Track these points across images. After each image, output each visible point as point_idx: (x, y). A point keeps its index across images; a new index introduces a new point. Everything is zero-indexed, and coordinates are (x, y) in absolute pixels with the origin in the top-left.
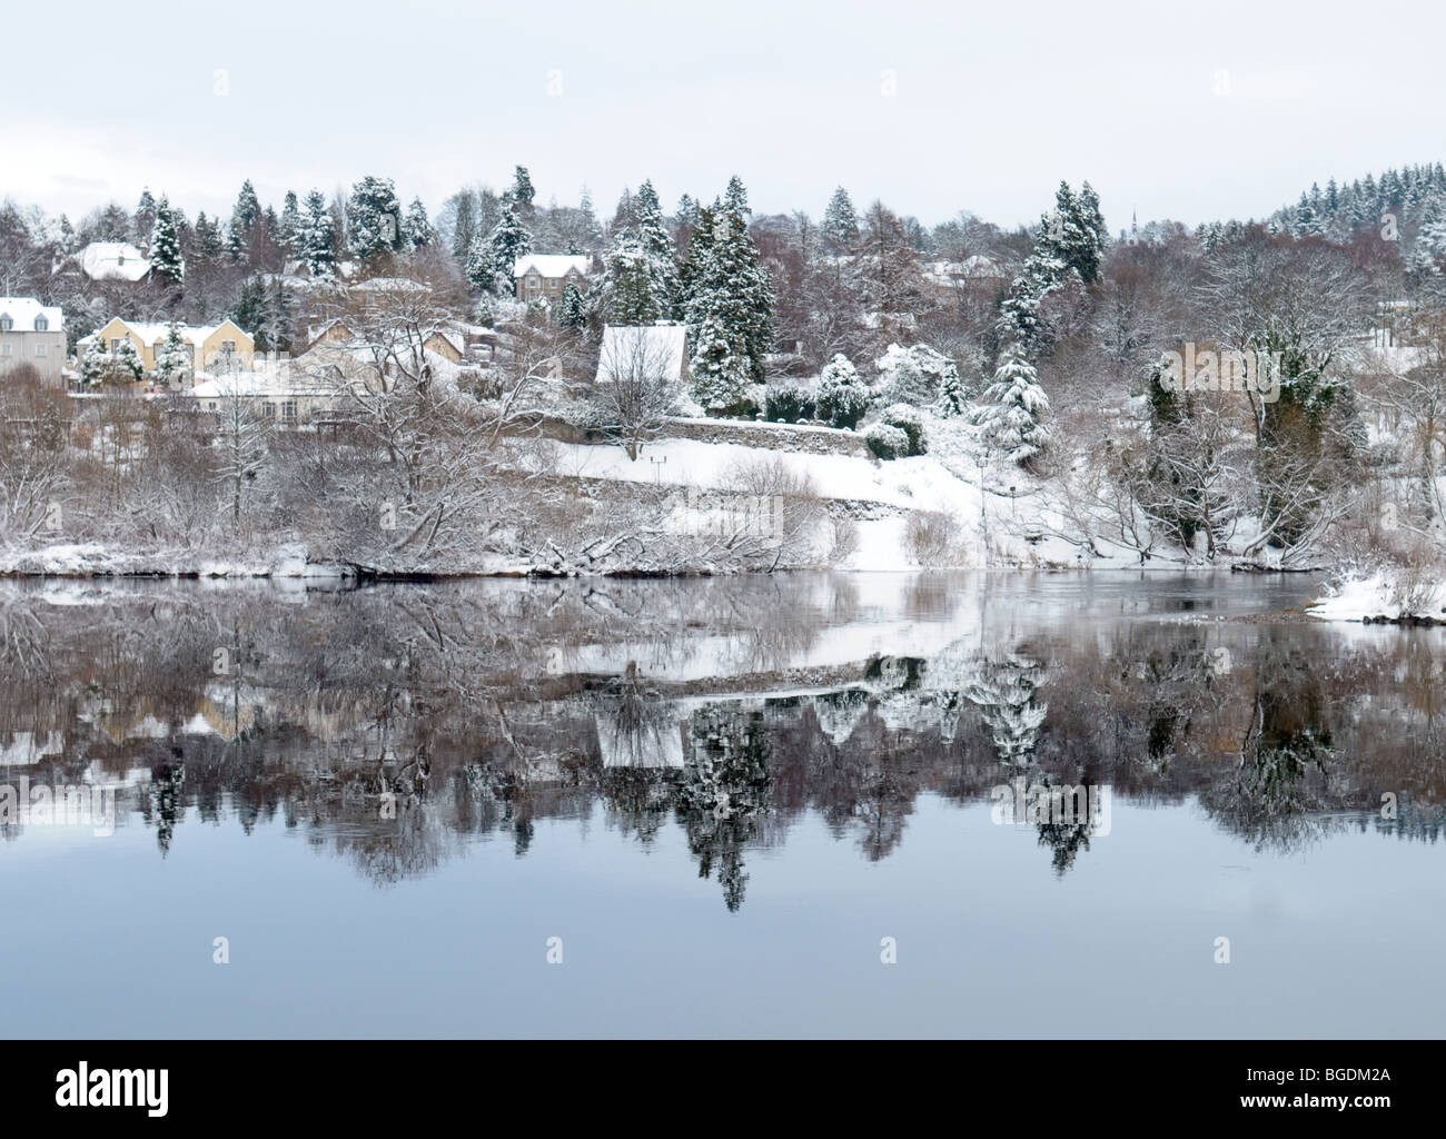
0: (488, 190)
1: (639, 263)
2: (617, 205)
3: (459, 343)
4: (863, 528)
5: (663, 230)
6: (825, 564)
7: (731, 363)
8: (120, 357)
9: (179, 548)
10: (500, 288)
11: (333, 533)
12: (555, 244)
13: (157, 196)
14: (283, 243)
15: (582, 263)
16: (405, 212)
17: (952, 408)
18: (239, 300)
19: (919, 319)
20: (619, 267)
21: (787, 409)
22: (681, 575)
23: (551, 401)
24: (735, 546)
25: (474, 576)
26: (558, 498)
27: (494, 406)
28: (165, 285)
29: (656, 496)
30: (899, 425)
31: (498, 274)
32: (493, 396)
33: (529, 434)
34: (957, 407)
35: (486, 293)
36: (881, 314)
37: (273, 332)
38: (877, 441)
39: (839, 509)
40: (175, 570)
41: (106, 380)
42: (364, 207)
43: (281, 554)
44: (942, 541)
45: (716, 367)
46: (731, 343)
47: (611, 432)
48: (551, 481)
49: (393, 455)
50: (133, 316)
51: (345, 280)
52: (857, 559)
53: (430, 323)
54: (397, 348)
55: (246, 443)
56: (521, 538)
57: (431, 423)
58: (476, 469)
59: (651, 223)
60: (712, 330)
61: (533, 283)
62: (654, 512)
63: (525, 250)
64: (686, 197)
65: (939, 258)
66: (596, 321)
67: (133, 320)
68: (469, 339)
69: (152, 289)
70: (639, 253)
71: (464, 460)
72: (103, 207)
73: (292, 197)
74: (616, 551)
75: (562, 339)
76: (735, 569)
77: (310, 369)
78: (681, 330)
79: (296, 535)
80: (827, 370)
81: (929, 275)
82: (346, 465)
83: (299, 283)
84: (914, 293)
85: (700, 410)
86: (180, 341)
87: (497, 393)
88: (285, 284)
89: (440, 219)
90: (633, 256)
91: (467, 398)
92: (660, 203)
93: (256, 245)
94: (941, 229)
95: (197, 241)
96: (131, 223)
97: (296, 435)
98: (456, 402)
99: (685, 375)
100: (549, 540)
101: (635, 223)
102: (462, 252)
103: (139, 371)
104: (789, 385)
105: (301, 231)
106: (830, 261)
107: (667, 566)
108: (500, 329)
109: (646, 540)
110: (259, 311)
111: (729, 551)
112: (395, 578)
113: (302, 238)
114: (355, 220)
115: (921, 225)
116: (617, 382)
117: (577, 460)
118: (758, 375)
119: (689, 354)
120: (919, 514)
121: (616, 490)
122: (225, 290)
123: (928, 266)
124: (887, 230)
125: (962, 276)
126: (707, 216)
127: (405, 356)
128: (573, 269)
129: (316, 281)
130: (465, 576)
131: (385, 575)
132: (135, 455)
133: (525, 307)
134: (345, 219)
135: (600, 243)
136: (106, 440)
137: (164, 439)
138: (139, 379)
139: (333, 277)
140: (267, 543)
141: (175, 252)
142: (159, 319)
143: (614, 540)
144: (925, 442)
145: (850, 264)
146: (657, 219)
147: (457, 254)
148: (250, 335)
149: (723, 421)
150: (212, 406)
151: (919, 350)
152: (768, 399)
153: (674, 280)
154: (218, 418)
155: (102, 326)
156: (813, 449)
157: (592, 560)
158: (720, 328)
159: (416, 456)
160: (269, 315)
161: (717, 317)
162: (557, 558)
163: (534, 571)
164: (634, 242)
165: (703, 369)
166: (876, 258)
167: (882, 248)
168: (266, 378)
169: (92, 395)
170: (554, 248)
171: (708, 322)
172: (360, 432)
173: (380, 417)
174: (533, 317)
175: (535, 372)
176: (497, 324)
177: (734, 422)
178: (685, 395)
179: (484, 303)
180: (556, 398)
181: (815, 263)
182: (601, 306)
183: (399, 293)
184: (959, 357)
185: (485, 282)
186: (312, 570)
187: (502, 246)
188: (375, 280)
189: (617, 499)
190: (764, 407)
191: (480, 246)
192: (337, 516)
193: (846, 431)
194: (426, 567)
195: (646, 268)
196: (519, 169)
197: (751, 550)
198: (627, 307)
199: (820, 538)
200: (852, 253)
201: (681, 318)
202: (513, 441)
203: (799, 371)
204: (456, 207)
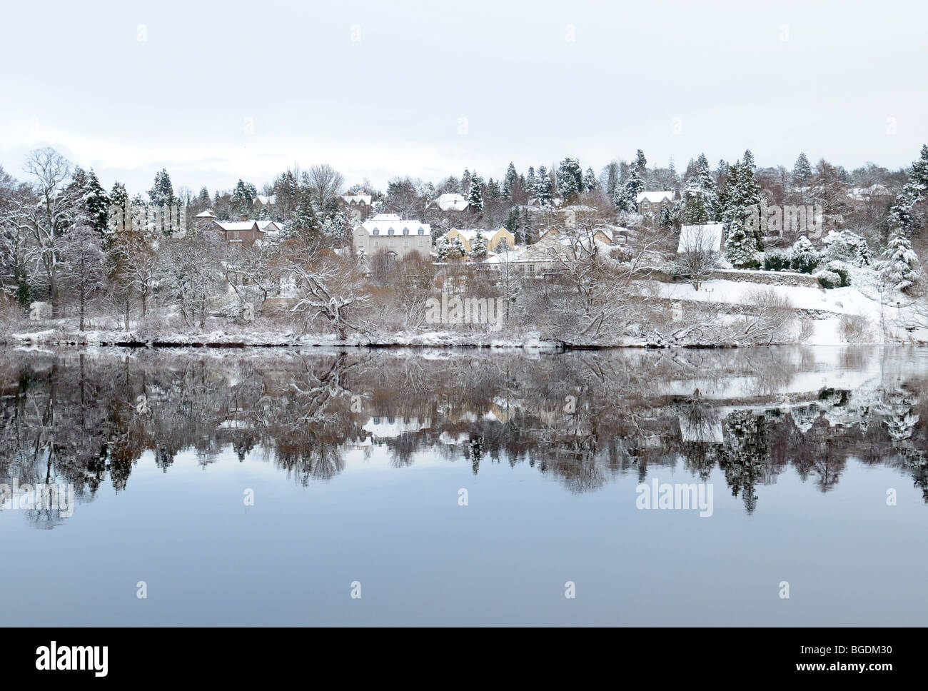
0: (624, 162)
1: (699, 194)
2: (687, 166)
3: (610, 236)
4: (816, 323)
5: (710, 177)
6: (797, 341)
7: (746, 242)
8: (455, 246)
9: (482, 334)
10: (630, 209)
11: (552, 326)
12: (657, 186)
13: (471, 172)
14: (527, 191)
15: (670, 195)
16: (584, 174)
17: (864, 262)
18: (508, 218)
19: (845, 217)
20: (688, 196)
21: (775, 264)
22: (722, 347)
23: (655, 262)
24: (749, 332)
25: (619, 347)
26: (659, 309)
27: (627, 265)
28: (475, 212)
29: (711, 308)
30: (835, 271)
31: (629, 202)
32: (627, 260)
33: (644, 279)
34: (867, 262)
35: (623, 211)
36: (825, 215)
37: (523, 232)
38: (823, 279)
39: (803, 314)
40: (480, 344)
41: (449, 256)
42: (565, 173)
43: (528, 337)
44: (859, 330)
45: (738, 244)
46: (746, 232)
47: (686, 277)
48: (656, 301)
49: (579, 289)
50: (460, 227)
51: (556, 207)
52: (813, 339)
53: (596, 227)
54: (581, 239)
55: (511, 285)
56: (641, 329)
57: (598, 274)
58: (620, 296)
59: (704, 174)
60: (736, 226)
61: (645, 205)
62: (708, 316)
63: (642, 190)
64: (722, 161)
65: (855, 186)
66: (677, 223)
67: (460, 229)
68: (615, 233)
69: (469, 214)
70: (699, 189)
71: (613, 291)
72: (448, 178)
73: (532, 169)
74: (689, 335)
75: (660, 232)
76: (749, 344)
77: (541, 250)
78: (720, 226)
79: (535, 327)
80: (796, 244)
81: (851, 195)
82: (558, 295)
83: (535, 209)
84: (842, 204)
85: (730, 265)
86: (481, 238)
87: (629, 259)
88: (528, 210)
89: (601, 176)
90: (695, 191)
91: (615, 262)
92: (709, 164)
93: (515, 192)
94: (856, 172)
95: (489, 191)
96: (460, 184)
97: (534, 280)
98: (609, 264)
99: (722, 248)
100: (655, 330)
101: (696, 174)
102: (611, 192)
103: (463, 252)
104: (776, 252)
105: (536, 185)
106: (797, 190)
107: (715, 343)
108: (630, 228)
109: (704, 330)
110: (517, 223)
111: (746, 335)
112: (581, 348)
113: (536, 188)
114: (561, 179)
115: (845, 170)
116: (688, 252)
117: (668, 291)
118: (760, 247)
119: (725, 238)
120: (847, 316)
121: (688, 305)
122: (501, 213)
123: (850, 190)
124: (828, 174)
125: (868, 195)
126: (733, 170)
127: (585, 242)
128: (666, 198)
129: (543, 208)
130: (614, 347)
131: (576, 346)
132: (462, 291)
133: (642, 217)
134: (556, 178)
135: (679, 184)
136: (449, 284)
137: (475, 284)
138: (463, 256)
139: (550, 206)
140: (521, 331)
141: (479, 197)
142: (472, 228)
143: (688, 330)
144: (849, 280)
145: (808, 191)
146: (707, 172)
147: (609, 193)
148: (513, 234)
149: (742, 271)
150: (496, 267)
151: (845, 233)
152: (766, 260)
153: (717, 202)
154: (498, 272)
155: (447, 232)
156: (789, 284)
157: (677, 339)
158: (740, 225)
159: (590, 290)
160: (521, 224)
161: (739, 219)
162: (659, 338)
163: (648, 345)
164: (696, 184)
165: (732, 245)
166: (822, 187)
167: (825, 182)
168: (519, 254)
169: (443, 264)
170: (656, 188)
171: (734, 222)
172: (565, 278)
173: (573, 272)
174: (646, 222)
175: (647, 249)
176: (628, 226)
177: (748, 271)
178: (723, 258)
179: (622, 216)
180: (658, 261)
181: (789, 191)
182: (680, 216)
183: (583, 213)
184: (868, 236)
185: (622, 206)
186: (542, 344)
187: (630, 188)
188: (572, 207)
189: (688, 309)
190: (763, 264)
191: (620, 189)
192: (553, 318)
193: (807, 275)
194: (596, 343)
195: (702, 196)
196: (639, 151)
197: (758, 334)
198: (693, 216)
199: (794, 329)
200: (809, 185)
201: (720, 220)
202: (637, 282)
203: (781, 245)
204: (608, 170)
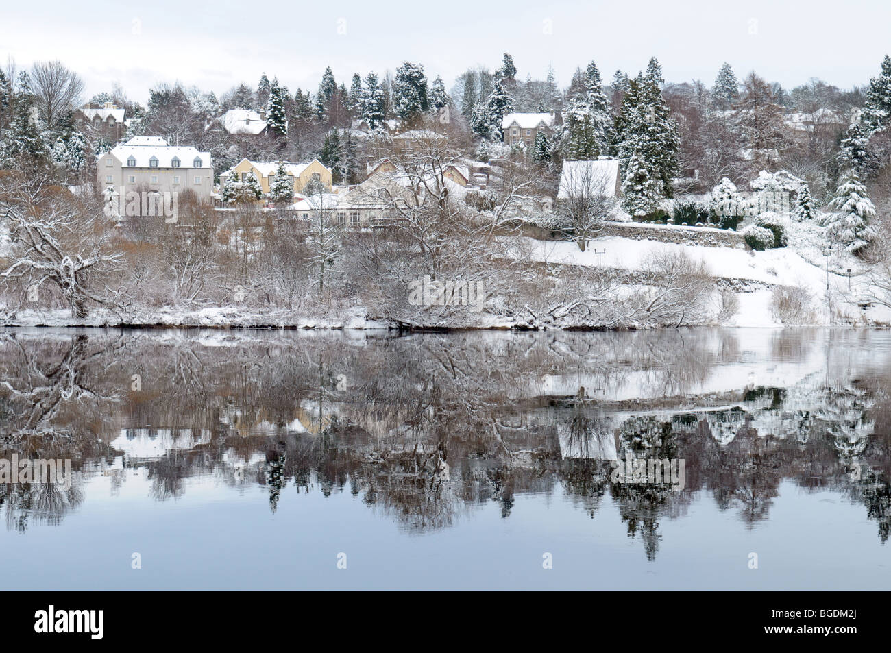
0: (485, 70)
1: (587, 117)
2: (572, 79)
3: (466, 174)
4: (742, 297)
5: (603, 95)
6: (715, 322)
7: (650, 185)
8: (247, 184)
9: (284, 310)
10: (493, 136)
11: (383, 300)
12: (530, 106)
13: (271, 79)
14: (351, 108)
15: (548, 118)
16: (430, 86)
17: (805, 215)
18: (323, 146)
19: (781, 153)
20: (573, 120)
21: (688, 216)
22: (615, 329)
23: (527, 212)
24: (652, 310)
25: (476, 329)
26: (531, 277)
27: (489, 215)
28: (276, 137)
29: (602, 276)
30: (767, 226)
31: (491, 126)
32: (488, 208)
33: (512, 234)
34: (808, 214)
35: (484, 139)
36: (754, 150)
37: (344, 166)
38: (752, 238)
39: (725, 285)
40: (282, 324)
41: (238, 199)
42: (404, 84)
43: (350, 314)
44: (798, 307)
45: (639, 187)
46: (650, 171)
47: (568, 232)
48: (527, 265)
49: (422, 248)
50: (255, 158)
51: (391, 132)
52: (737, 319)
53: (447, 161)
54: (426, 177)
55: (327, 241)
56: (507, 304)
57: (448, 227)
58: (478, 257)
59: (595, 91)
60: (637, 163)
61: (515, 132)
62: (597, 286)
63: (510, 111)
64: (619, 72)
65: (795, 110)
66: (558, 158)
67: (255, 160)
68: (472, 170)
69: (267, 139)
70: (587, 111)
71: (469, 251)
72: (237, 86)
73: (357, 77)
74: (571, 312)
75: (534, 170)
76: (653, 325)
77: (369, 192)
78: (615, 163)
79: (359, 301)
80: (717, 189)
81: (789, 123)
82: (392, 255)
83: (362, 134)
84: (778, 135)
85: (628, 217)
86: (285, 174)
87: (491, 206)
88: (352, 136)
89: (453, 90)
90: (582, 113)
91: (472, 210)
92: (601, 77)
93: (334, 110)
94: (796, 91)
95: (296, 107)
96: (254, 96)
97: (360, 235)
98: (464, 213)
99: (618, 193)
100: (526, 305)
101: (584, 90)
102: (467, 112)
103: (259, 193)
104: (690, 199)
105: (363, 100)
106: (719, 114)
107: (606, 323)
108: (493, 163)
109: (591, 305)
110: (335, 153)
111: (649, 313)
112: (424, 330)
113: (363, 105)
114: (398, 92)
115: (783, 88)
116: (572, 198)
117: (545, 251)
118: (668, 193)
119: (621, 179)
120: (782, 288)
121: (571, 271)
122: (314, 139)
123: (788, 116)
124: (760, 92)
125: (812, 123)
126: (634, 85)
127: (431, 182)
128: (542, 122)
129: (372, 133)
130: (470, 329)
131: (417, 328)
132: (257, 248)
133: (510, 148)
134: (391, 90)
135: (560, 104)
136: (239, 238)
137: (276, 238)
138: (259, 199)
139: (383, 130)
140: (340, 307)
141: (282, 115)
142: (271, 159)
143: (570, 305)
144: (786, 238)
145: (733, 116)
146: (599, 88)
147: (464, 113)
148: (330, 169)
149: (644, 225)
150: (305, 216)
151: (781, 174)
152: (676, 210)
153: (611, 129)
154: (309, 223)
155: (236, 164)
156: (707, 244)
157: (555, 318)
158: (642, 161)
159: (438, 249)
160: (342, 156)
161: (640, 153)
162: (532, 317)
163: (516, 326)
164: (583, 103)
165: (630, 189)
166: (751, 112)
167: (755, 104)
168: (339, 199)
169: (230, 210)
170: (529, 109)
171: (634, 157)
172: (402, 233)
173: (414, 223)
174: (514, 155)
175: (517, 192)
176: (491, 160)
177: (652, 225)
178: (618, 207)
179: (482, 146)
180: (531, 210)
181: (708, 116)
182: (561, 147)
183: (427, 140)
184: (810, 179)
185: (483, 132)
186: (370, 324)
187: (494, 108)
188: (412, 132)
189: (571, 277)
190: (672, 215)
191: (480, 108)
192: (385, 288)
193: (730, 231)
194: (444, 323)
195: (592, 121)
196: (506, 56)
197: (663, 312)
198: (579, 148)
199: (712, 305)
200: (734, 109)
201: (616, 155)
202: (502, 238)
203: (697, 189)
204: (464, 82)
